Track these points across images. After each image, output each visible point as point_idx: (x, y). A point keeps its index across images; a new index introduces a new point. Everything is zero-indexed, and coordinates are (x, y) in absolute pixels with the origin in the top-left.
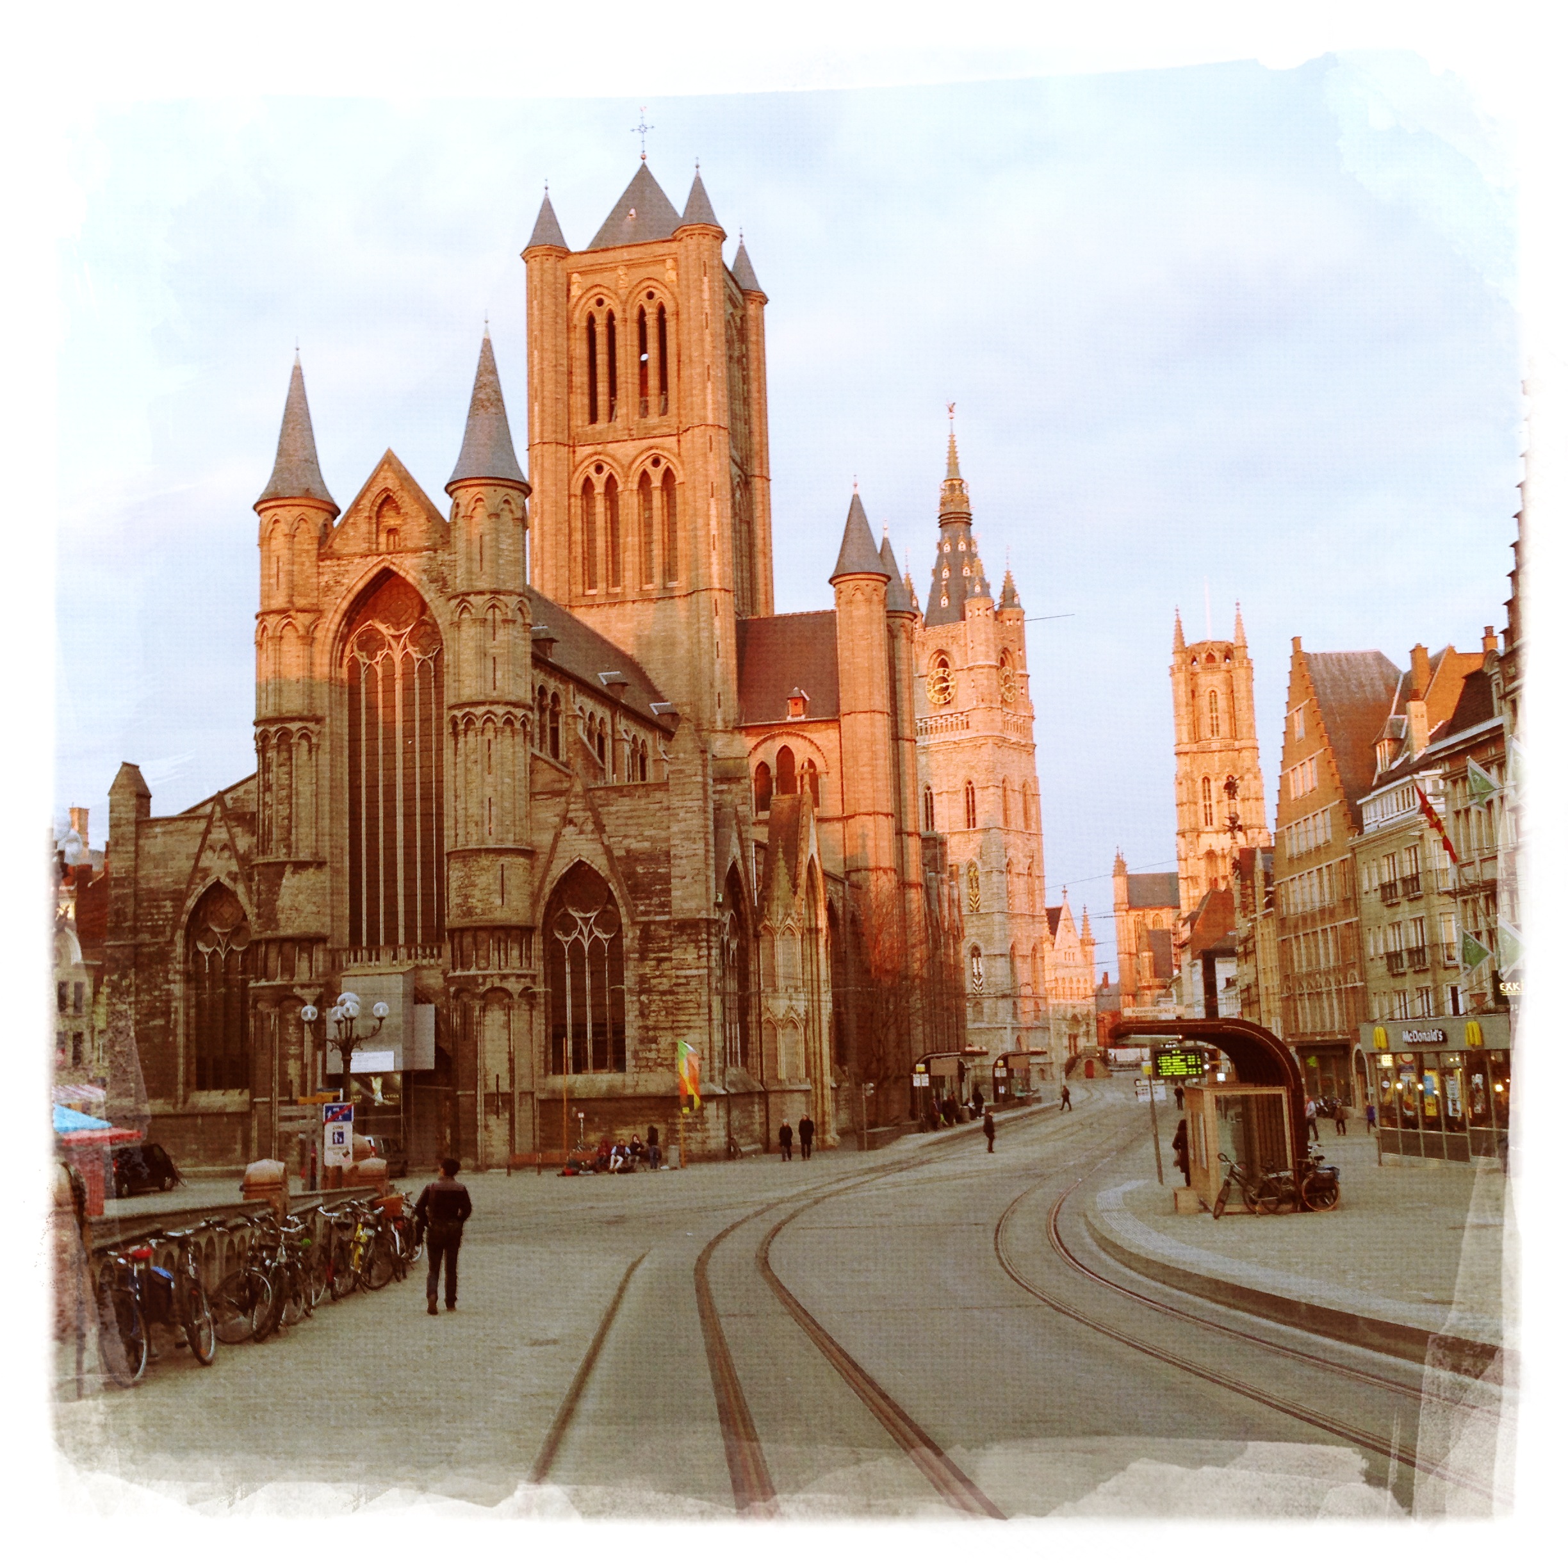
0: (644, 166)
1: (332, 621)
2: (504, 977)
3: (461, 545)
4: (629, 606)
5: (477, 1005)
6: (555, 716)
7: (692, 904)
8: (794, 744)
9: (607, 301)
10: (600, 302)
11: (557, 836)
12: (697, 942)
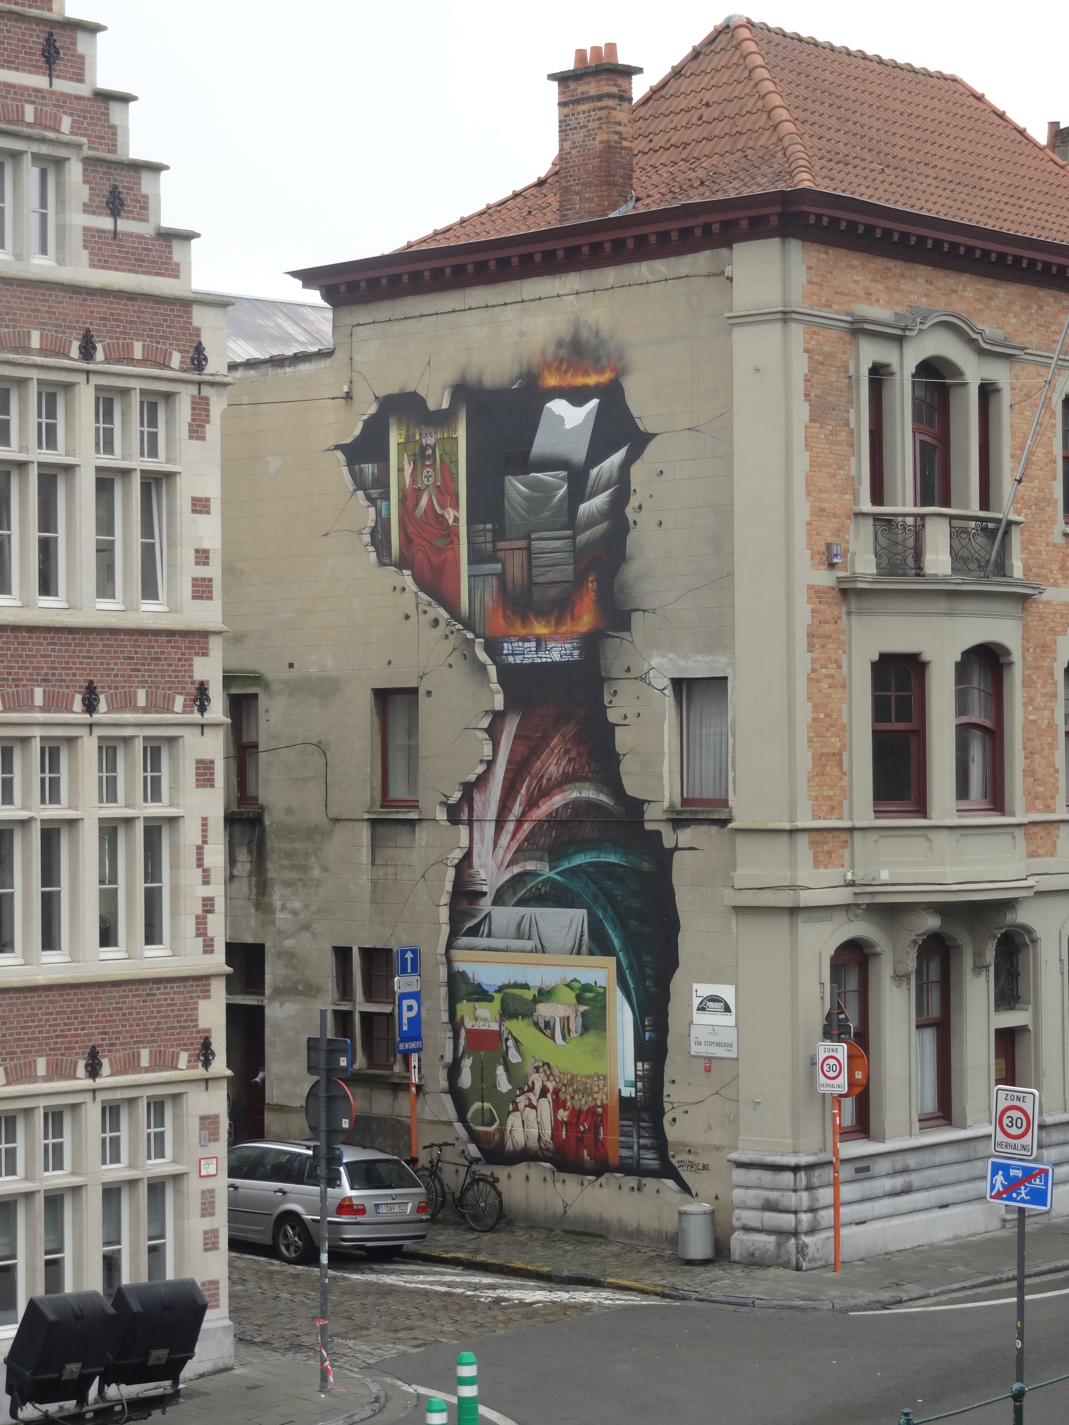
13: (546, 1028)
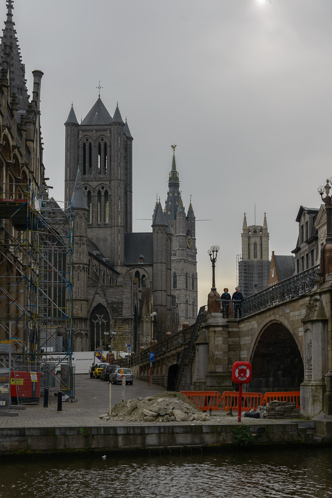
0: (99, 99)
2: (81, 330)
4: (94, 229)
5: (75, 337)
7: (128, 315)
8: (140, 270)
9: (89, 140)
10: (87, 140)
11: (94, 297)
12: (128, 323)
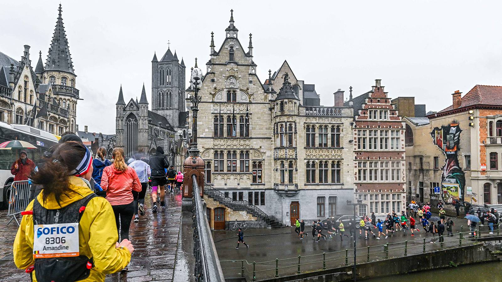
0: (169, 48)
1: (125, 118)
3: (140, 110)
4: (165, 110)
6: (152, 129)
10: (162, 69)
11: (151, 145)
13: (452, 191)
